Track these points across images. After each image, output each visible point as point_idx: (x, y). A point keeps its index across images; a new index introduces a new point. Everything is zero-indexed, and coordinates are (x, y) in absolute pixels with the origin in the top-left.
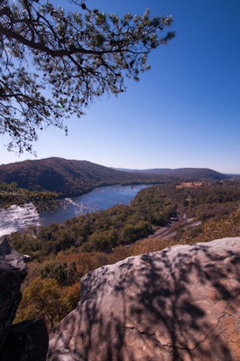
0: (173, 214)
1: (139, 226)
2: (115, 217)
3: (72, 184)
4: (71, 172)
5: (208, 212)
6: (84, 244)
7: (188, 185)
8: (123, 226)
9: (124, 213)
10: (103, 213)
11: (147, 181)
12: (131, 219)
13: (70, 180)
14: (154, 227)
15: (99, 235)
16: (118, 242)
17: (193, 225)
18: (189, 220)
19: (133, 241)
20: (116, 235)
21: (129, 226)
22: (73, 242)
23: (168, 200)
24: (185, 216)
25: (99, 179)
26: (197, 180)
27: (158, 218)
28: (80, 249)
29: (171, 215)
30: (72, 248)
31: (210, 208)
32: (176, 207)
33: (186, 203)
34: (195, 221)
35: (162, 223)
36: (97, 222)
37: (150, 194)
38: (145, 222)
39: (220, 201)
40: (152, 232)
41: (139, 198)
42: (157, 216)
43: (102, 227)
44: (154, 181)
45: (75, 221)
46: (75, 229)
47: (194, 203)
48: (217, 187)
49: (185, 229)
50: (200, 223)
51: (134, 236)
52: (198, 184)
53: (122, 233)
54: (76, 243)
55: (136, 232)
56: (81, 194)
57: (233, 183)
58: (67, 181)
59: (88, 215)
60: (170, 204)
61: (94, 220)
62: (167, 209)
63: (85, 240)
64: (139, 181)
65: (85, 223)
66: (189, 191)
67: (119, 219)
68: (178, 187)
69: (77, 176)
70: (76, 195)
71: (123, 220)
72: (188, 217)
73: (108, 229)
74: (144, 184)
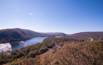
0: (54, 45)
1: (44, 49)
2: (37, 46)
3: (23, 37)
4: (23, 33)
5: (62, 44)
6: (27, 55)
7: (58, 37)
8: (39, 49)
9: (40, 45)
10: (33, 45)
12: (42, 47)
13: (23, 35)
14: (48, 49)
15: (32, 52)
16: (38, 54)
17: (59, 48)
18: (58, 46)
20: (37, 52)
21: (42, 49)
22: (23, 55)
23: (53, 41)
24: (57, 45)
25: (32, 35)
26: (60, 36)
27: (50, 46)
28: (25, 57)
29: (53, 45)
30: (23, 57)
31: (63, 43)
32: (55, 43)
33: (57, 42)
34: (59, 46)
35: (51, 47)
36: (31, 48)
37: (48, 39)
38: (46, 47)
39: (65, 41)
41: (44, 41)
42: (49, 46)
43: (33, 50)
44: (49, 36)
45: (24, 48)
46: (24, 51)
47: (59, 42)
48: (65, 37)
49: (57, 49)
50: (60, 47)
51: (43, 52)
53: (39, 51)
55: (43, 50)
56: (26, 40)
57: (68, 36)
58: (22, 36)
59: (29, 46)
60: (53, 42)
61: (30, 48)
62: (52, 43)
64: (44, 36)
65: (28, 49)
66: (58, 39)
67: (38, 47)
68: (55, 37)
69: (25, 34)
70: (25, 40)
71: (40, 47)
72: (58, 45)
73: (35, 50)
74: (46, 36)
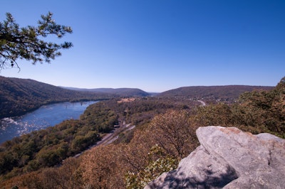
0: (116, 122)
1: (88, 135)
2: (65, 131)
3: (13, 103)
4: (12, 90)
5: (139, 118)
6: (29, 163)
7: (126, 100)
8: (72, 138)
9: (75, 127)
10: (52, 129)
11: (95, 98)
12: (80, 131)
13: (10, 99)
14: (101, 135)
15: (49, 151)
16: (68, 154)
17: (130, 129)
18: (128, 126)
19: (83, 149)
20: (66, 148)
21: (80, 137)
22: (15, 163)
23: (112, 112)
24: (124, 123)
25: (46, 98)
26: (131, 97)
27: (104, 127)
28: (25, 169)
29: (114, 123)
30: (15, 169)
31: (140, 116)
32: (118, 117)
33: (125, 114)
34: (131, 126)
35: (107, 131)
36: (45, 138)
37: (98, 109)
38: (95, 132)
39: (146, 110)
40: (99, 139)
41: (88, 112)
42: (103, 125)
43: (51, 143)
44: (100, 98)
45: (18, 140)
46: (18, 150)
47: (130, 113)
48: (144, 101)
49: (124, 132)
50: (134, 126)
51: (84, 145)
52: (132, 99)
53: (72, 144)
54: (20, 163)
55: (86, 141)
56: (24, 113)
57: (152, 98)
58: (7, 100)
59: (35, 133)
60: (113, 115)
61: (41, 137)
62: (111, 119)
63: (31, 159)
64: (87, 98)
65: (31, 142)
66: (127, 105)
67: (69, 133)
68: (119, 102)
69: (21, 94)
70: (18, 113)
71: (73, 133)
72: (127, 123)
73: (57, 143)
74: (92, 100)
